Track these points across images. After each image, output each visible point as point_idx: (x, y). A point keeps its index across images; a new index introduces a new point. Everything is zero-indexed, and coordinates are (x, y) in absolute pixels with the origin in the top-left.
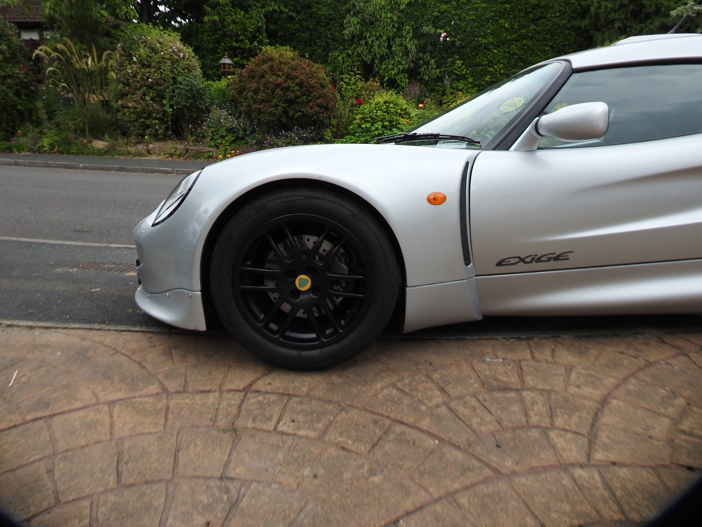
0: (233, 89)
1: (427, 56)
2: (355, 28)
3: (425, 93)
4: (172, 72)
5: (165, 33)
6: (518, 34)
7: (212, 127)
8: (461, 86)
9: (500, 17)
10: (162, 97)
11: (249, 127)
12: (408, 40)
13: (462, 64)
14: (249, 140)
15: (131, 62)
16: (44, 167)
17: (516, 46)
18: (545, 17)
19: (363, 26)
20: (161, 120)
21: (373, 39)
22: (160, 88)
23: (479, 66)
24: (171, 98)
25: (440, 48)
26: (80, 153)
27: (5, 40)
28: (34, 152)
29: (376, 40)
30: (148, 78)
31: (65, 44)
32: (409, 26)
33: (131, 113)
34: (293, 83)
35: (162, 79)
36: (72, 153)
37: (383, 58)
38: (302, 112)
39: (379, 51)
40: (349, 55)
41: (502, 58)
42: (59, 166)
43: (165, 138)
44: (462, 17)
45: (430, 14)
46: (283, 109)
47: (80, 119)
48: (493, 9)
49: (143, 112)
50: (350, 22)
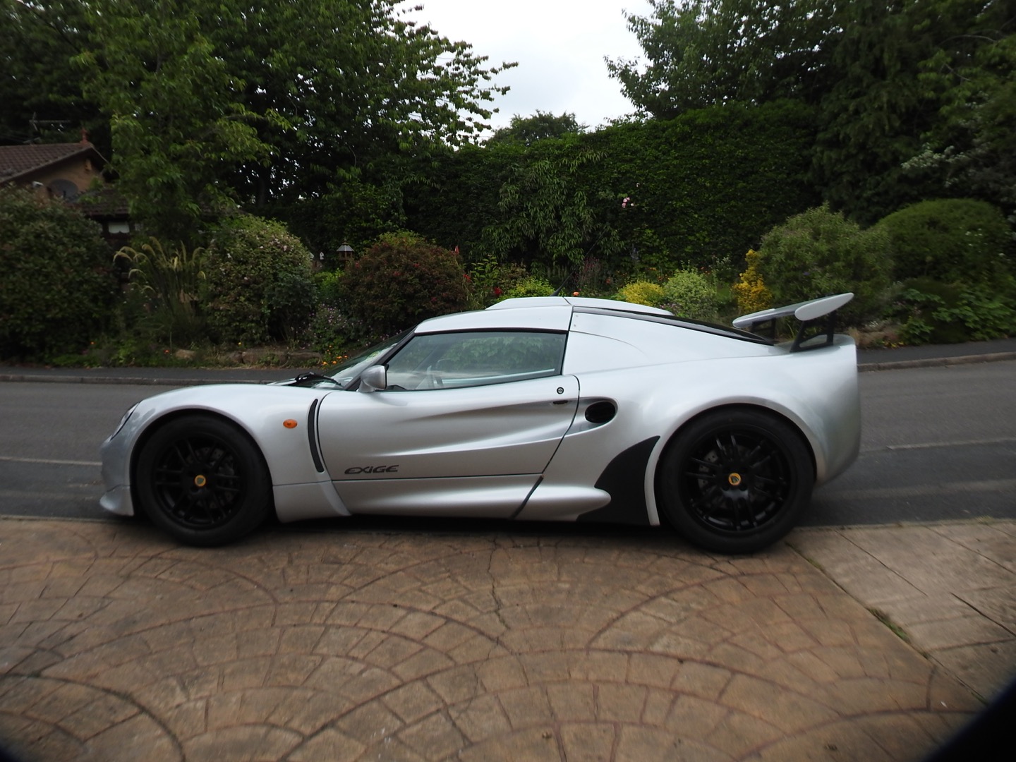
0: (344, 284)
1: (607, 227)
2: (513, 198)
3: (607, 272)
4: (273, 268)
5: (267, 223)
6: (723, 193)
7: (319, 328)
8: (654, 260)
9: (698, 175)
10: (260, 296)
11: (363, 327)
12: (581, 208)
13: (654, 234)
14: (362, 343)
15: (225, 259)
16: (113, 383)
17: (723, 209)
18: (757, 172)
19: (523, 195)
20: (257, 322)
21: (536, 211)
22: (257, 286)
23: (677, 235)
24: (270, 297)
25: (623, 215)
26: (161, 365)
27: (84, 241)
28: (108, 366)
29: (540, 210)
30: (244, 276)
31: (151, 243)
32: (582, 191)
33: (223, 316)
34: (412, 275)
35: (261, 276)
36: (152, 366)
37: (549, 232)
38: (424, 308)
39: (545, 224)
40: (506, 230)
41: (706, 224)
42: (130, 383)
43: (261, 343)
44: (649, 177)
45: (608, 176)
46: (400, 305)
47: (163, 326)
48: (688, 166)
49: (237, 313)
50: (506, 192)
